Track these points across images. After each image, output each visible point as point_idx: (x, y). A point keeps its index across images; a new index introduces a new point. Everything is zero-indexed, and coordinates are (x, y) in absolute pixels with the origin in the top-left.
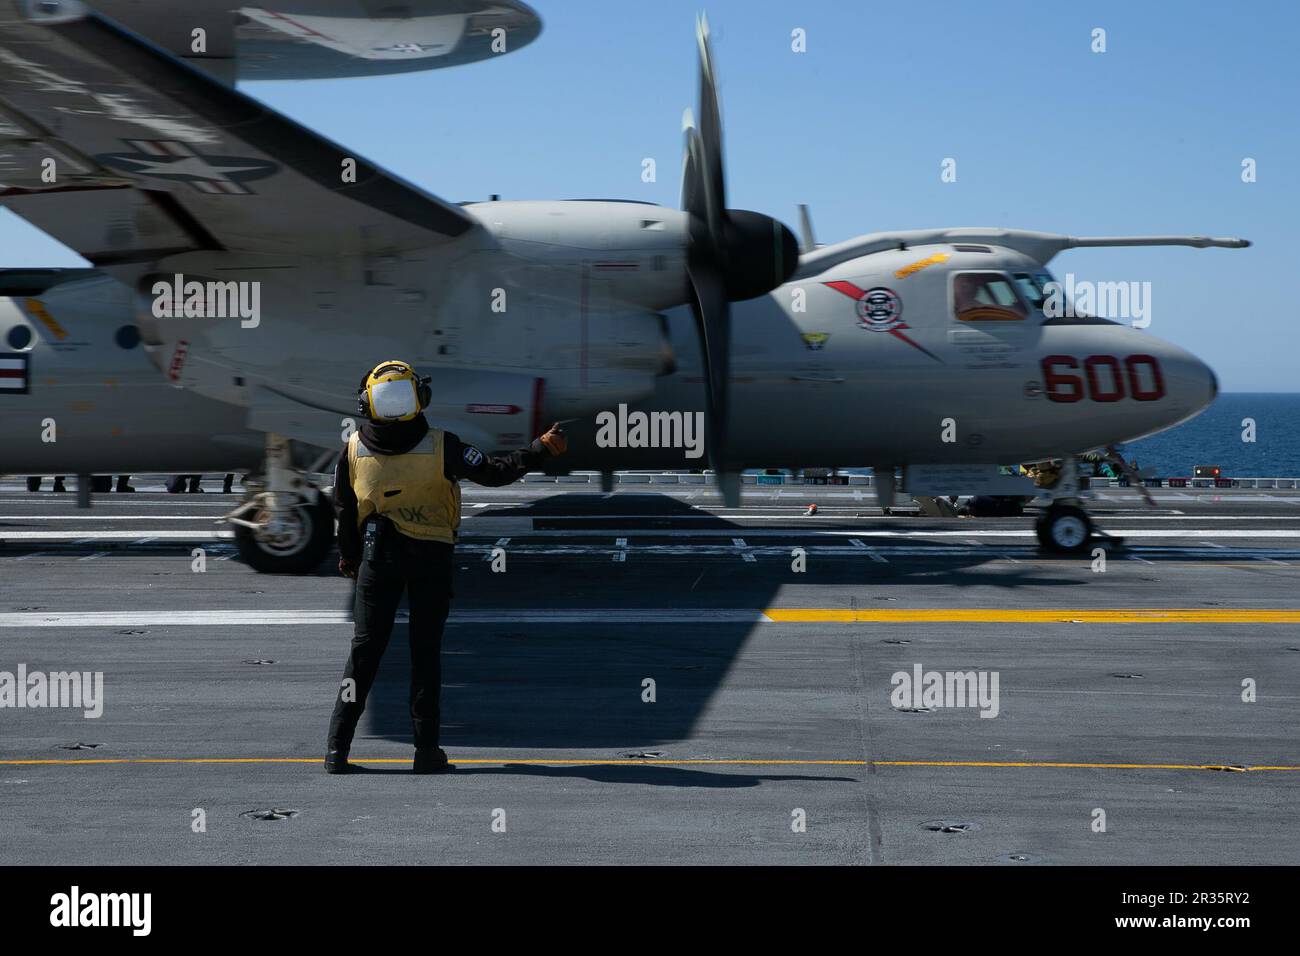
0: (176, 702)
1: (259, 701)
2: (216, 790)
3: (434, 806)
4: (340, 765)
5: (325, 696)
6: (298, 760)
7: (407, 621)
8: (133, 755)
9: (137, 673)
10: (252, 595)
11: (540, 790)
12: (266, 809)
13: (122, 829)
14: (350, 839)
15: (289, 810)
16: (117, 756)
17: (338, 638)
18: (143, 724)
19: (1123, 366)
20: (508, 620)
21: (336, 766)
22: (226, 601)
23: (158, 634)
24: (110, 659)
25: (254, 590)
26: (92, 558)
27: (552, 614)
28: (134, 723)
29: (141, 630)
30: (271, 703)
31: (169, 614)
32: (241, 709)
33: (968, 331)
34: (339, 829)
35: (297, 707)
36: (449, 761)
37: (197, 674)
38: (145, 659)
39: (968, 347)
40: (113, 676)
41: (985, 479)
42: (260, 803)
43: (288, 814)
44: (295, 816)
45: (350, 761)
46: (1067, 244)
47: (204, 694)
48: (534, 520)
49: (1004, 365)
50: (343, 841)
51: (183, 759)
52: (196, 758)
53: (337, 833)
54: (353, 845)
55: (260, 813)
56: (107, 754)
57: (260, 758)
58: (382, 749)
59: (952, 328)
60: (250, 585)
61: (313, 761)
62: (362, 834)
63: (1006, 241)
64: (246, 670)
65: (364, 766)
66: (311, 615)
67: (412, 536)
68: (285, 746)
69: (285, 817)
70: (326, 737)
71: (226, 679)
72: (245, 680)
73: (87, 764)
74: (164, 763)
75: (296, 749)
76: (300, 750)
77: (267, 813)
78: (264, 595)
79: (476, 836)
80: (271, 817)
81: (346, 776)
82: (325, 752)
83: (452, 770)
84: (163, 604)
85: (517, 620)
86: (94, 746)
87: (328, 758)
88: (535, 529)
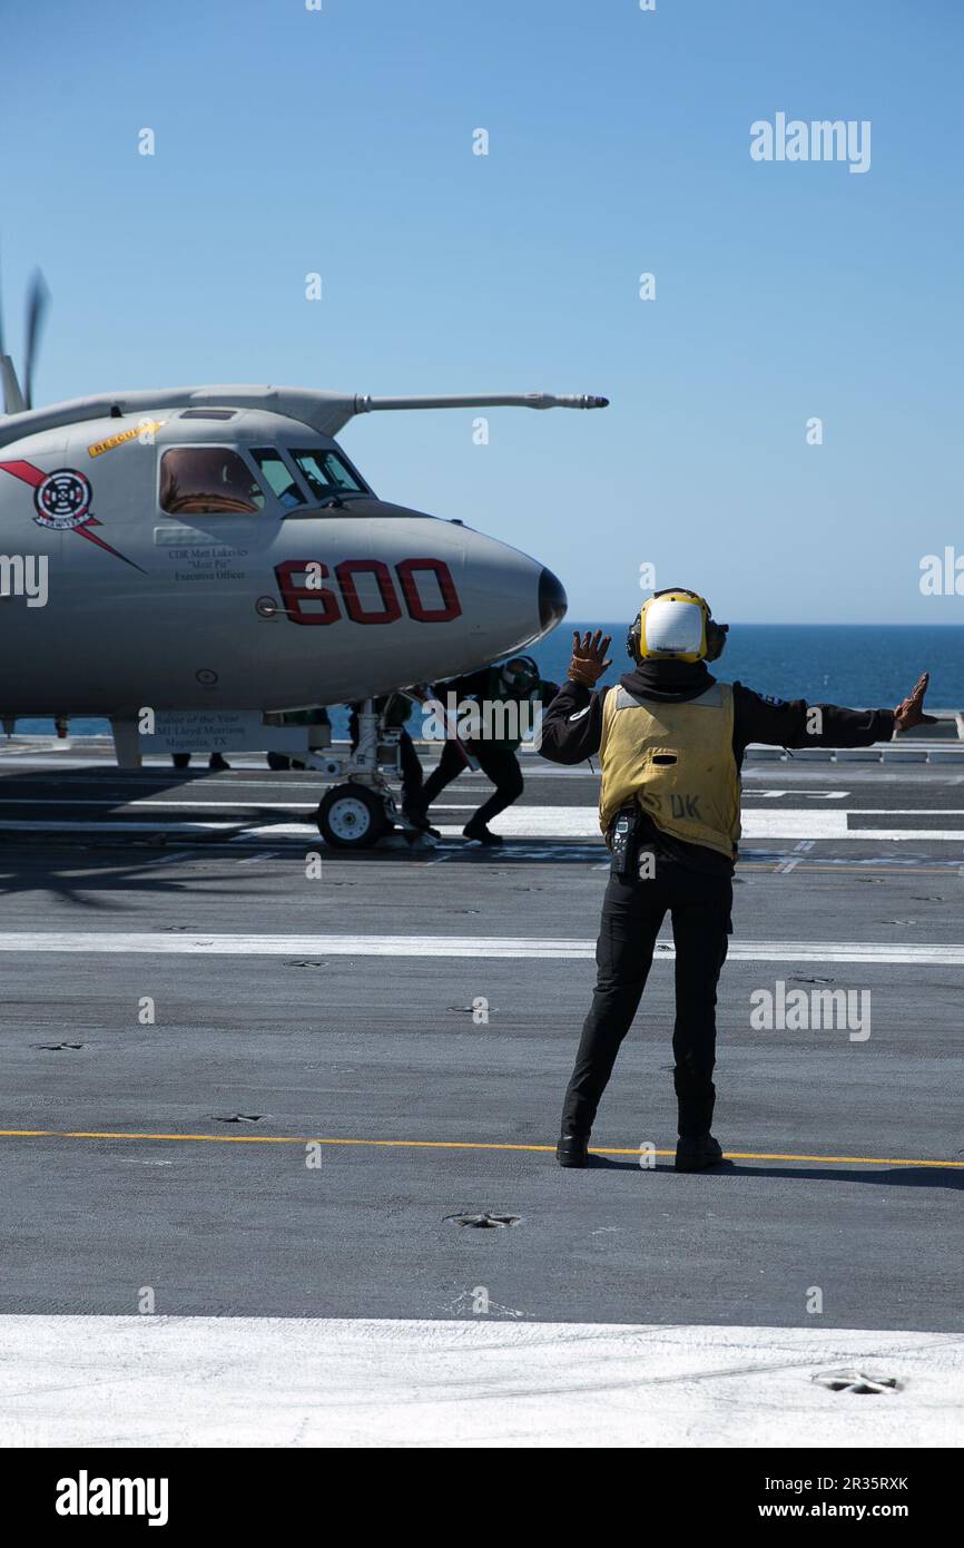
0: (361, 1061)
1: (470, 1063)
2: (412, 1184)
3: (703, 1217)
4: (576, 1155)
5: (559, 1058)
6: (521, 1147)
7: (672, 955)
8: (305, 1131)
9: (313, 1019)
10: (464, 916)
11: (848, 1199)
12: (479, 1213)
13: (290, 1232)
14: (588, 1257)
15: (508, 1216)
16: (285, 1133)
17: (578, 979)
18: (319, 1090)
19: (393, 575)
20: (808, 957)
21: (570, 1156)
22: (428, 924)
23: (340, 968)
24: (278, 1000)
25: (466, 909)
26: (255, 860)
27: (870, 950)
28: (307, 1089)
29: (317, 961)
30: (486, 1067)
31: (353, 939)
32: (447, 1074)
33: (177, 528)
34: (575, 1244)
35: (520, 1074)
36: (724, 1155)
37: (390, 1024)
38: (322, 1001)
39: (179, 549)
40: (280, 1023)
41: (241, 730)
42: (470, 1204)
43: (507, 1221)
44: (516, 1223)
45: (591, 1150)
46: (358, 407)
47: (398, 1051)
48: (848, 815)
49: (226, 575)
50: (580, 1261)
51: (370, 1139)
52: (387, 1140)
53: (571, 1250)
54: (594, 1267)
55: (470, 1218)
56: (272, 1129)
57: (470, 1142)
58: (632, 1135)
59: (157, 524)
60: (460, 902)
61: (542, 1148)
62: (605, 1253)
63: (273, 402)
64: (453, 1019)
65: (609, 1158)
66: (541, 945)
67: (680, 838)
68: (503, 1127)
69: (503, 1225)
70: (559, 1115)
71: (428, 1032)
72: (452, 1032)
73: (247, 1142)
74: (344, 1145)
75: (519, 1130)
76: (524, 1131)
77: (479, 1218)
78: (478, 916)
79: (759, 1261)
80: (484, 1224)
81: (585, 1170)
82: (557, 1137)
83: (728, 1168)
84: (346, 926)
85: (821, 958)
86: (256, 1118)
87: (561, 1144)
88: (849, 828)
